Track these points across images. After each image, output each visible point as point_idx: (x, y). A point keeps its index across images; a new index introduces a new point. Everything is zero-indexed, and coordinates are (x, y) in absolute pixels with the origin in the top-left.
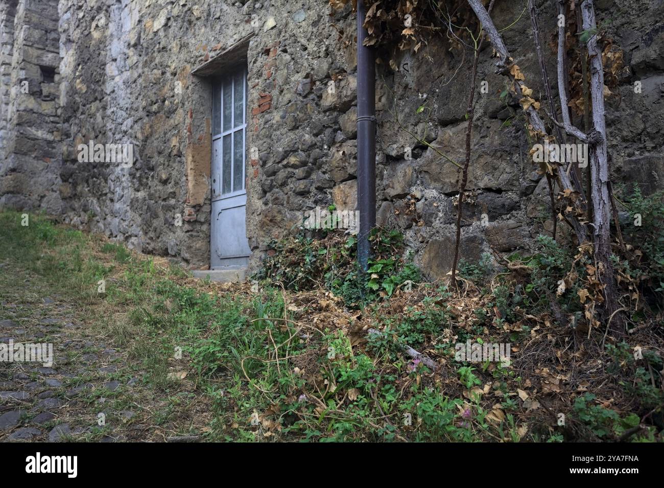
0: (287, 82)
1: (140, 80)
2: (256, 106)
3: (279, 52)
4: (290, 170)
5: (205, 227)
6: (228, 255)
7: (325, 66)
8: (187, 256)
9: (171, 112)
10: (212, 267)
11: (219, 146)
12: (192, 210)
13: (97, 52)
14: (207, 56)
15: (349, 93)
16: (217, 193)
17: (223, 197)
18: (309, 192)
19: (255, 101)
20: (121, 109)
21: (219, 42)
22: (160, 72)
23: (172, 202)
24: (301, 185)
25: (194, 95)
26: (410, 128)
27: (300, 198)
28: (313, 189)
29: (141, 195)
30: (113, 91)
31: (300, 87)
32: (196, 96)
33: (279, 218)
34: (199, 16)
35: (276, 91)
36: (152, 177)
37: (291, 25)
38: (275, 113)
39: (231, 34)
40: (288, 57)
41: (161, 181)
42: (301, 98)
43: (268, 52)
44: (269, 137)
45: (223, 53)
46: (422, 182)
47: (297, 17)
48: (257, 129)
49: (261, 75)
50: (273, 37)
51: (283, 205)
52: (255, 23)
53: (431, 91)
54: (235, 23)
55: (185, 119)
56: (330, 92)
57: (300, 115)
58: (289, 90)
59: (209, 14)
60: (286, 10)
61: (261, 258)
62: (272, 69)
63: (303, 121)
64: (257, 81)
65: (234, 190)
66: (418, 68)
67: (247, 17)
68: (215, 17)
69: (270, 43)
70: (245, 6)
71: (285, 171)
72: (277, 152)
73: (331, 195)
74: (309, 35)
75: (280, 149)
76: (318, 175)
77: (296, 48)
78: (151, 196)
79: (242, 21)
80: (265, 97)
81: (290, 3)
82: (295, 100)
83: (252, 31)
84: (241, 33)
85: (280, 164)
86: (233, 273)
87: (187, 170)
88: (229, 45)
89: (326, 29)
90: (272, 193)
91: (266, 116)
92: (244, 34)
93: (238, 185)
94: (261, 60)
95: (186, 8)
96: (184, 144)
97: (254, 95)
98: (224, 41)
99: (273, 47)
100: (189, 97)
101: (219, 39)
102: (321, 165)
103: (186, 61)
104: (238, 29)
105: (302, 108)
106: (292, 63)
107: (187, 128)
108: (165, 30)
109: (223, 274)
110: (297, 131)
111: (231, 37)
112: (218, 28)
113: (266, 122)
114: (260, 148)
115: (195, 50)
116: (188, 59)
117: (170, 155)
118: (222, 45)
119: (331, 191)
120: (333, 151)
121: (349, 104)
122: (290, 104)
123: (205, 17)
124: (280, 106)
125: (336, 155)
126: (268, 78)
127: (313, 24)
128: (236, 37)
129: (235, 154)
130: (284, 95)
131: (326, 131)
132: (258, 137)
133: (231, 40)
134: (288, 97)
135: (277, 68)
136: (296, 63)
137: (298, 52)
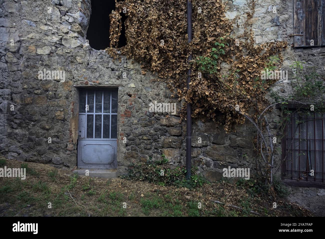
0: (140, 109)
5: (76, 152)
6: (91, 162)
8: (68, 164)
10: (79, 167)
11: (84, 118)
14: (87, 83)
15: (174, 123)
16: (82, 136)
17: (87, 139)
18: (151, 149)
19: (123, 112)
24: (149, 147)
25: (75, 96)
27: (147, 150)
28: (153, 148)
31: (148, 113)
33: (136, 156)
34: (81, 62)
35: (135, 111)
36: (34, 125)
37: (144, 90)
38: (133, 118)
39: (107, 80)
40: (141, 101)
41: (44, 128)
42: (148, 117)
43: (130, 96)
44: (130, 126)
45: (100, 85)
46: (203, 155)
47: (147, 89)
48: (123, 122)
49: (126, 103)
50: (133, 91)
51: (137, 151)
52: (122, 81)
53: (210, 134)
54: (110, 77)
55: (69, 105)
56: (164, 120)
57: (148, 123)
58: (142, 113)
59: (88, 64)
60: (141, 84)
61: (126, 169)
62: (133, 103)
63: (150, 125)
64: (124, 104)
65: (95, 137)
66: (205, 127)
67: (117, 77)
68: (93, 68)
69: (132, 93)
70: (117, 73)
71: (140, 141)
72: (136, 133)
73: (161, 151)
74: (154, 98)
75: (137, 132)
76: (155, 144)
77: (146, 99)
78: (31, 134)
79: (114, 78)
80: (128, 112)
81: (143, 82)
82: (145, 117)
83: (121, 84)
84: (114, 82)
85: (137, 138)
86: (108, 174)
87: (71, 128)
88: (105, 84)
89: (163, 99)
90: (132, 147)
91: (129, 118)
92: (115, 83)
93: (98, 135)
94: (126, 97)
95: (70, 55)
96: (68, 116)
97: (122, 109)
98: (101, 81)
99: (133, 94)
100: (72, 96)
101: (98, 79)
102: (158, 141)
103: (69, 79)
104: (111, 80)
105: (150, 121)
106: (144, 104)
107: (71, 110)
108: (48, 57)
109: (101, 174)
110: (146, 128)
111: (106, 81)
112: (98, 74)
113: (128, 121)
114: (126, 130)
115: (78, 76)
116: (71, 78)
117: (53, 119)
118: (100, 82)
119: (161, 149)
120: (163, 138)
121: (172, 126)
122: (142, 117)
123: (85, 65)
124: (136, 117)
125: (166, 140)
126: (130, 105)
127: (156, 95)
128: (110, 82)
129: (96, 123)
130: (139, 114)
131: (160, 131)
132: (124, 125)
133: (107, 82)
134: (141, 115)
135: (135, 103)
136: (146, 105)
137: (147, 101)
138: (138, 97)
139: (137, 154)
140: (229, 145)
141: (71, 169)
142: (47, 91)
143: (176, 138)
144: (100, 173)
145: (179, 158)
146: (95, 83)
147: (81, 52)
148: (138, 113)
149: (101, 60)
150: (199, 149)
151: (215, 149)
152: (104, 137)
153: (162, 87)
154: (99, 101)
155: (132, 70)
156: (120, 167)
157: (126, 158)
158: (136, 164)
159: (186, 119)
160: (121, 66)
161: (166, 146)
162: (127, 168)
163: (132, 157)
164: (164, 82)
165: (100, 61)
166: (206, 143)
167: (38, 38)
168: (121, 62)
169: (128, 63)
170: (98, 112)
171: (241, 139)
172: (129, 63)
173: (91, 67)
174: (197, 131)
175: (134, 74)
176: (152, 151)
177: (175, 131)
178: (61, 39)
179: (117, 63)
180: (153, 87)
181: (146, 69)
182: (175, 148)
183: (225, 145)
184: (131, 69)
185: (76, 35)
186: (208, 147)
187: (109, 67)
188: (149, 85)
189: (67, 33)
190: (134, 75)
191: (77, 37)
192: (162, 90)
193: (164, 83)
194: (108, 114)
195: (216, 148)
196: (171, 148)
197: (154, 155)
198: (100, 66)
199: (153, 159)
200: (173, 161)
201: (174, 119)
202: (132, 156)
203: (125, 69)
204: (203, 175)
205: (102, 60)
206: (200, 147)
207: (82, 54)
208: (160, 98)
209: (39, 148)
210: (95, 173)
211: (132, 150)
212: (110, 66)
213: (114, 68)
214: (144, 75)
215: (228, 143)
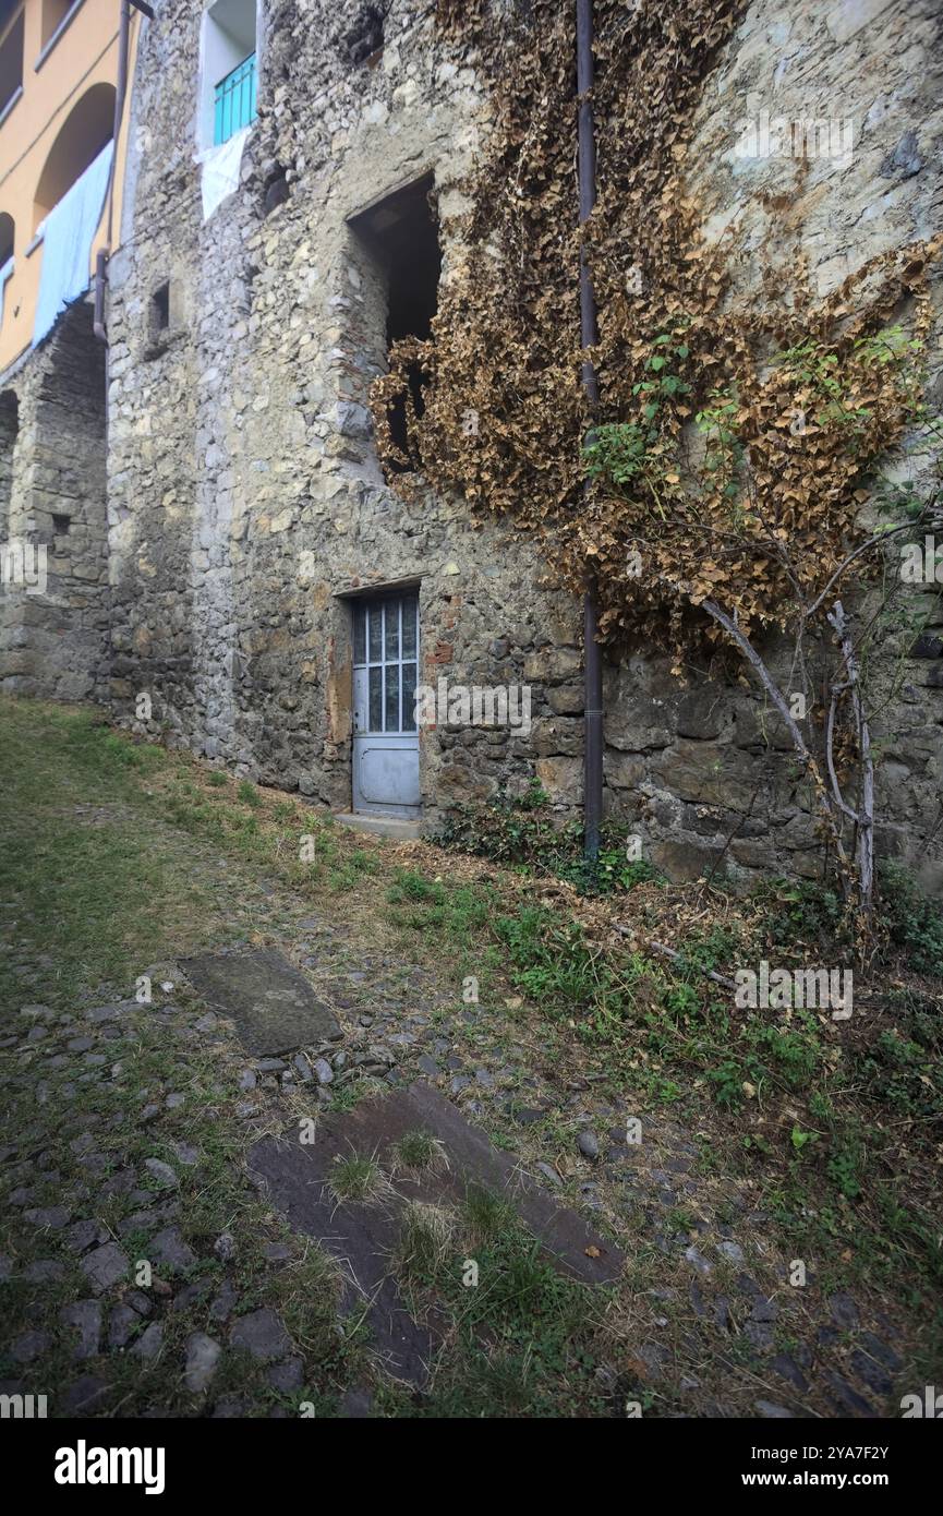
0: (474, 636)
1: (249, 583)
2: (432, 653)
3: (463, 602)
4: (479, 731)
5: (346, 766)
6: (379, 799)
7: (528, 634)
8: (328, 797)
9: (300, 630)
10: (355, 809)
11: (364, 677)
12: (335, 748)
13: (176, 533)
14: (356, 581)
15: (562, 672)
16: (361, 728)
17: (370, 734)
18: (504, 758)
19: (431, 648)
20: (217, 610)
21: (376, 569)
22: (282, 580)
23: (303, 733)
24: (496, 751)
25: (336, 619)
26: (642, 729)
27: (493, 763)
28: (509, 756)
29: (250, 716)
30: (203, 585)
31: (493, 647)
32: (338, 621)
33: (464, 779)
34: (343, 532)
35: (460, 644)
36: (271, 700)
37: (481, 578)
38: (457, 666)
39: (394, 566)
40: (475, 611)
41: (285, 707)
43: (448, 599)
46: (653, 782)
47: (488, 572)
48: (432, 680)
49: (439, 622)
50: (455, 584)
51: (469, 766)
52: (427, 562)
53: (670, 701)
54: (401, 556)
55: (325, 646)
56: (536, 664)
57: (494, 678)
58: (479, 647)
59: (358, 533)
60: (473, 560)
61: (440, 817)
62: (455, 619)
64: (433, 627)
65: (387, 730)
66: (653, 675)
67: (417, 553)
69: (451, 591)
70: (417, 541)
71: (474, 733)
73: (534, 767)
74: (507, 597)
76: (516, 743)
78: (268, 721)
79: (410, 555)
80: (444, 647)
81: (479, 554)
82: (486, 659)
83: (426, 570)
84: (410, 569)
86: (401, 827)
87: (328, 703)
88: (392, 577)
89: (530, 597)
90: (457, 752)
91: (446, 668)
92: (413, 570)
93: (392, 725)
94: (439, 605)
95: (323, 518)
96: (322, 673)
97: (429, 641)
98: (383, 570)
99: (455, 595)
100: (329, 621)
101: (378, 567)
102: (522, 735)
103: (323, 579)
104: (404, 563)
105: (500, 672)
106: (482, 618)
107: (328, 656)
108: (289, 535)
109: (387, 827)
111: (393, 569)
112: (376, 554)
113: (445, 675)
115: (340, 569)
116: (326, 576)
117: (299, 681)
118: (382, 574)
119: (531, 761)
120: (536, 722)
121: (558, 683)
122: (480, 662)
123: (353, 536)
124: (464, 660)
125: (542, 729)
126: (449, 628)
127: (513, 586)
128: (401, 571)
129: (387, 690)
130: (472, 651)
133: (394, 573)
134: (477, 653)
135: (461, 619)
136: (488, 620)
137: (491, 610)
138: (466, 600)
139: (466, 773)
140: (733, 742)
141: (333, 809)
142: (289, 616)
143: (573, 721)
145: (580, 791)
146: (372, 580)
147: (345, 503)
148: (469, 649)
150: (639, 757)
151: (685, 758)
152: (404, 729)
153: (528, 557)
154: (392, 629)
155: (449, 524)
156: (427, 810)
157: (442, 784)
158: (465, 803)
160: (425, 518)
161: (543, 749)
162: (443, 816)
163: (456, 781)
166: (658, 736)
167: (271, 496)
168: (424, 507)
169: (439, 505)
170: (391, 658)
172: (442, 506)
173: (364, 539)
174: (631, 695)
175: (454, 533)
176: (507, 766)
177: (567, 696)
178: (308, 484)
179: (417, 511)
180: (503, 564)
181: (481, 513)
182: (571, 756)
183: (720, 742)
184: (446, 523)
185: (334, 463)
186: (668, 751)
188: (492, 560)
189: (319, 465)
190: (454, 539)
191: (337, 469)
192: (527, 567)
193: (530, 545)
194: (413, 661)
195: (690, 753)
196: (559, 758)
197: (513, 778)
198: (382, 531)
199: (508, 791)
200: (565, 801)
201: (563, 657)
202: (453, 780)
204: (649, 854)
206: (641, 752)
207: (344, 509)
208: (523, 593)
209: (278, 754)
211: (455, 761)
212: (400, 527)
214: (479, 529)
215: (727, 734)
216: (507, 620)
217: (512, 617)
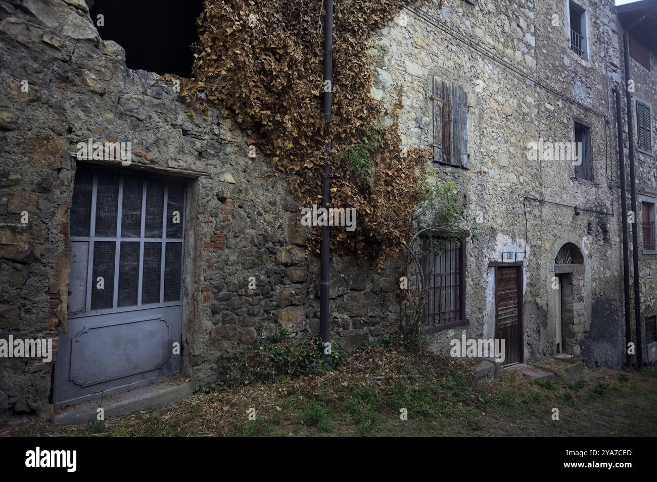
0: (242, 231)
2: (208, 240)
3: (236, 206)
4: (245, 298)
17: (92, 313)
18: (259, 313)
19: (208, 235)
21: (150, 152)
25: (71, 185)
27: (252, 318)
28: (262, 311)
31: (255, 240)
33: (231, 333)
34: (97, 90)
35: (231, 234)
37: (251, 192)
38: (227, 251)
39: (172, 155)
40: (244, 213)
42: (256, 249)
44: (222, 269)
45: (156, 167)
46: (338, 311)
47: (255, 189)
48: (208, 261)
49: (216, 216)
50: (231, 190)
51: (235, 323)
52: (207, 165)
53: (348, 275)
54: (181, 150)
55: (54, 214)
56: (284, 254)
57: (257, 261)
58: (246, 239)
60: (245, 177)
61: (212, 369)
62: (230, 216)
63: (259, 265)
64: (211, 219)
65: (120, 305)
66: (343, 263)
67: (196, 153)
68: (135, 115)
69: (227, 194)
70: (198, 144)
71: (241, 299)
72: (234, 284)
73: (274, 314)
74: (268, 209)
75: (236, 282)
76: (266, 302)
77: (254, 211)
79: (191, 153)
80: (219, 236)
81: (249, 174)
82: (250, 248)
83: (206, 171)
84: (190, 165)
85: (235, 293)
86: (170, 392)
88: (170, 165)
89: (281, 213)
90: (224, 314)
91: (219, 252)
92: (193, 167)
93: (128, 299)
94: (214, 202)
96: (43, 247)
97: (206, 230)
98: (157, 155)
99: (231, 198)
100: (62, 184)
101: (151, 149)
102: (272, 296)
103: (52, 129)
104: (185, 158)
105: (259, 257)
106: (248, 220)
107: (59, 228)
110: (250, 270)
111: (171, 159)
112: (150, 137)
113: (219, 257)
114: (213, 277)
115: (88, 129)
116: (59, 128)
118: (154, 157)
119: (273, 312)
120: (278, 288)
121: (295, 265)
122: (245, 249)
123: (113, 102)
124: (233, 247)
125: (284, 292)
126: (223, 221)
127: (270, 203)
128: (182, 163)
129: (121, 266)
130: (241, 241)
131: (275, 275)
132: (209, 267)
133: (173, 162)
134: (244, 243)
135: (234, 217)
136: (253, 221)
137: (255, 216)
138: (238, 204)
139: (234, 329)
140: (370, 291)
143: (299, 286)
144: (149, 395)
145: (304, 322)
146: (139, 159)
147: (100, 60)
148: (238, 239)
149: (156, 101)
150: (332, 301)
151: (353, 299)
153: (280, 189)
154: (131, 206)
155: (230, 145)
156: (200, 367)
157: (212, 342)
158: (231, 351)
159: (318, 251)
160: (204, 128)
162: (215, 367)
163: (226, 337)
164: (284, 180)
165: (154, 103)
166: (343, 291)
168: (206, 120)
169: (221, 125)
170: (130, 234)
171: (384, 280)
172: (224, 127)
173: (128, 113)
175: (233, 153)
176: (260, 318)
177: (298, 273)
179: (198, 119)
180: (265, 187)
182: (299, 305)
183: (366, 291)
184: (227, 142)
187: (178, 123)
188: (258, 182)
190: (233, 157)
192: (279, 194)
193: (283, 182)
194: (158, 240)
195: (355, 297)
196: (291, 307)
197: (264, 324)
198: (156, 118)
199: (265, 334)
200: (296, 331)
201: (297, 251)
202: (223, 337)
203: (215, 137)
204: (338, 344)
205: (160, 101)
206: (335, 299)
207: (100, 66)
208: (278, 210)
210: (135, 402)
211: (224, 322)
213: (190, 131)
215: (369, 286)
216: (265, 224)
217: (269, 223)
